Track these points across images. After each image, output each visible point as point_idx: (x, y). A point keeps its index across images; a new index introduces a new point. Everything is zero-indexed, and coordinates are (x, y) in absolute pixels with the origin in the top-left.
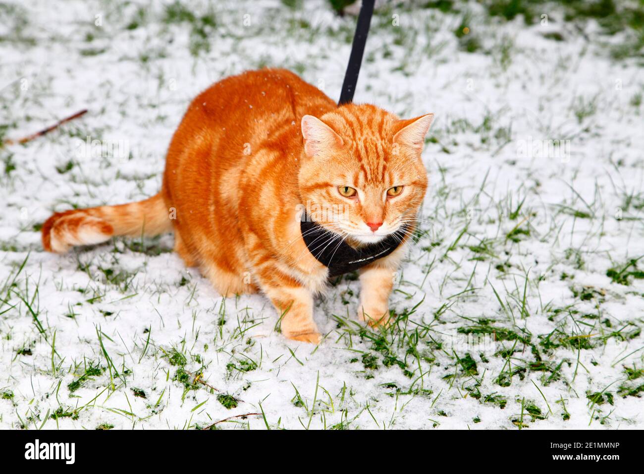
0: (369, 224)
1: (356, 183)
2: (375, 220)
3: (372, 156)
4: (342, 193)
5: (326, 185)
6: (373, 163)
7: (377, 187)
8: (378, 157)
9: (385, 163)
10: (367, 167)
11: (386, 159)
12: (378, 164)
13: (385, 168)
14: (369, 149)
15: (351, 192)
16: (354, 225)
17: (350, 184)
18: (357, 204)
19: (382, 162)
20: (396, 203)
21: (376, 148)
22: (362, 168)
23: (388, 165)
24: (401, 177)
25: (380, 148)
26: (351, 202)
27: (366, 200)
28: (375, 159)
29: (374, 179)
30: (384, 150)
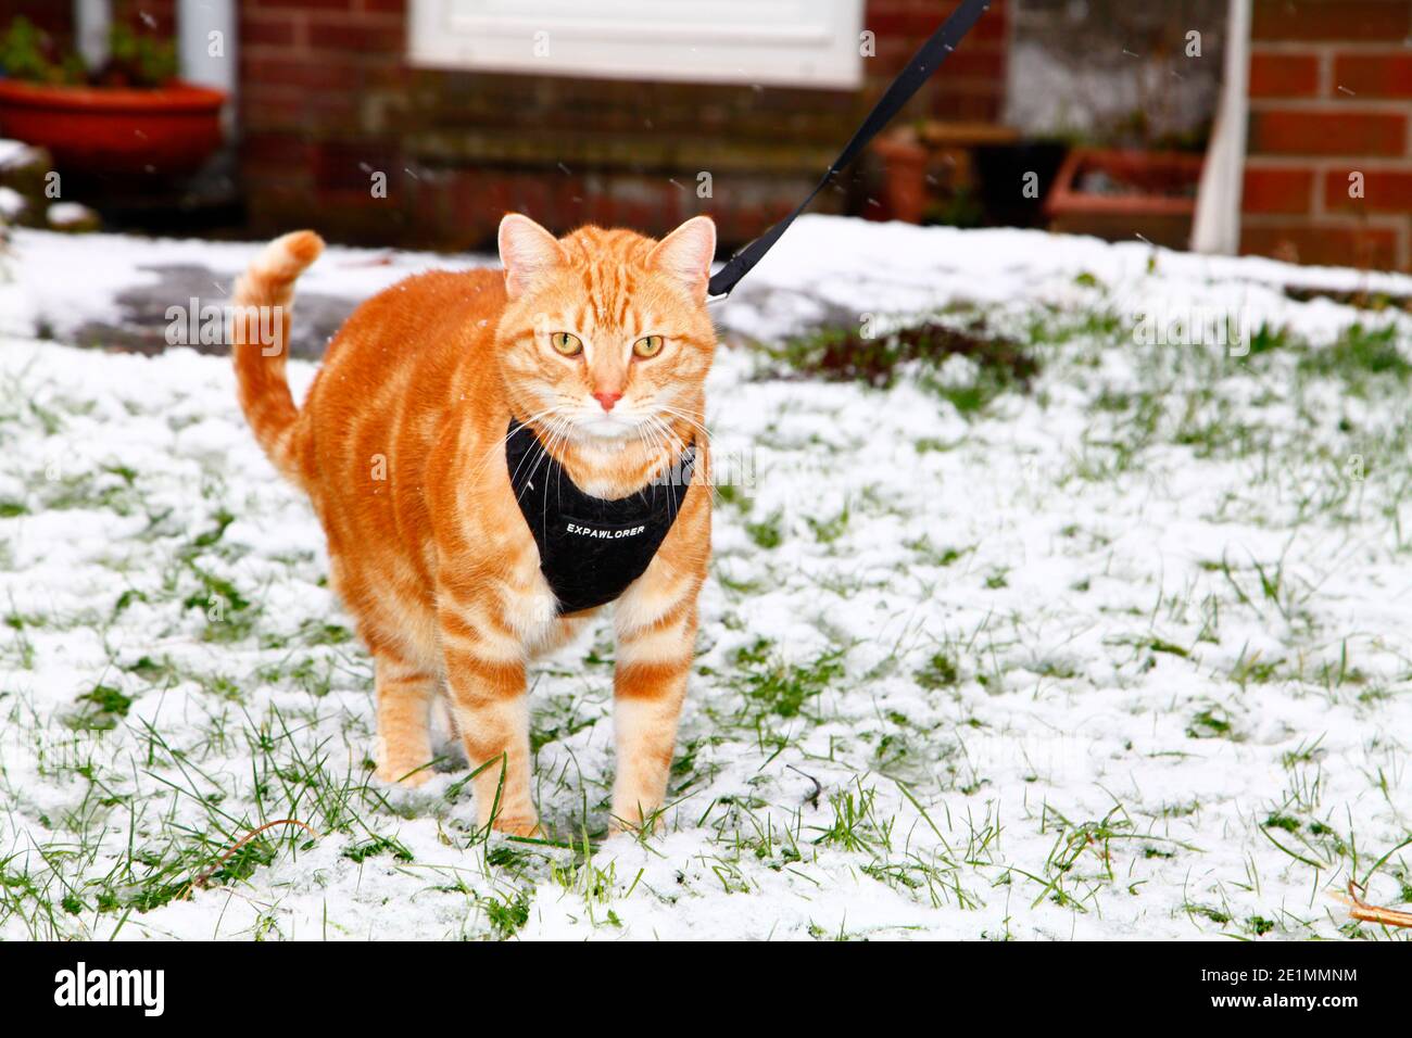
0: (598, 396)
1: (579, 325)
2: (608, 389)
3: (608, 283)
4: (559, 348)
5: (530, 334)
6: (609, 293)
7: (613, 332)
8: (617, 284)
9: (627, 294)
10: (598, 298)
11: (630, 289)
12: (616, 295)
13: (627, 302)
14: (604, 272)
15: (572, 345)
16: (578, 403)
17: (570, 328)
18: (582, 366)
19: (623, 294)
20: (649, 371)
21: (616, 272)
22: (591, 299)
23: (632, 299)
24: (658, 321)
25: (622, 272)
26: (573, 364)
27: (595, 356)
28: (612, 289)
29: (608, 320)
30: (629, 277)
